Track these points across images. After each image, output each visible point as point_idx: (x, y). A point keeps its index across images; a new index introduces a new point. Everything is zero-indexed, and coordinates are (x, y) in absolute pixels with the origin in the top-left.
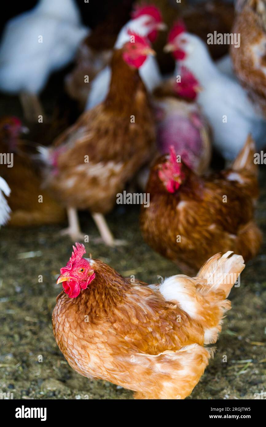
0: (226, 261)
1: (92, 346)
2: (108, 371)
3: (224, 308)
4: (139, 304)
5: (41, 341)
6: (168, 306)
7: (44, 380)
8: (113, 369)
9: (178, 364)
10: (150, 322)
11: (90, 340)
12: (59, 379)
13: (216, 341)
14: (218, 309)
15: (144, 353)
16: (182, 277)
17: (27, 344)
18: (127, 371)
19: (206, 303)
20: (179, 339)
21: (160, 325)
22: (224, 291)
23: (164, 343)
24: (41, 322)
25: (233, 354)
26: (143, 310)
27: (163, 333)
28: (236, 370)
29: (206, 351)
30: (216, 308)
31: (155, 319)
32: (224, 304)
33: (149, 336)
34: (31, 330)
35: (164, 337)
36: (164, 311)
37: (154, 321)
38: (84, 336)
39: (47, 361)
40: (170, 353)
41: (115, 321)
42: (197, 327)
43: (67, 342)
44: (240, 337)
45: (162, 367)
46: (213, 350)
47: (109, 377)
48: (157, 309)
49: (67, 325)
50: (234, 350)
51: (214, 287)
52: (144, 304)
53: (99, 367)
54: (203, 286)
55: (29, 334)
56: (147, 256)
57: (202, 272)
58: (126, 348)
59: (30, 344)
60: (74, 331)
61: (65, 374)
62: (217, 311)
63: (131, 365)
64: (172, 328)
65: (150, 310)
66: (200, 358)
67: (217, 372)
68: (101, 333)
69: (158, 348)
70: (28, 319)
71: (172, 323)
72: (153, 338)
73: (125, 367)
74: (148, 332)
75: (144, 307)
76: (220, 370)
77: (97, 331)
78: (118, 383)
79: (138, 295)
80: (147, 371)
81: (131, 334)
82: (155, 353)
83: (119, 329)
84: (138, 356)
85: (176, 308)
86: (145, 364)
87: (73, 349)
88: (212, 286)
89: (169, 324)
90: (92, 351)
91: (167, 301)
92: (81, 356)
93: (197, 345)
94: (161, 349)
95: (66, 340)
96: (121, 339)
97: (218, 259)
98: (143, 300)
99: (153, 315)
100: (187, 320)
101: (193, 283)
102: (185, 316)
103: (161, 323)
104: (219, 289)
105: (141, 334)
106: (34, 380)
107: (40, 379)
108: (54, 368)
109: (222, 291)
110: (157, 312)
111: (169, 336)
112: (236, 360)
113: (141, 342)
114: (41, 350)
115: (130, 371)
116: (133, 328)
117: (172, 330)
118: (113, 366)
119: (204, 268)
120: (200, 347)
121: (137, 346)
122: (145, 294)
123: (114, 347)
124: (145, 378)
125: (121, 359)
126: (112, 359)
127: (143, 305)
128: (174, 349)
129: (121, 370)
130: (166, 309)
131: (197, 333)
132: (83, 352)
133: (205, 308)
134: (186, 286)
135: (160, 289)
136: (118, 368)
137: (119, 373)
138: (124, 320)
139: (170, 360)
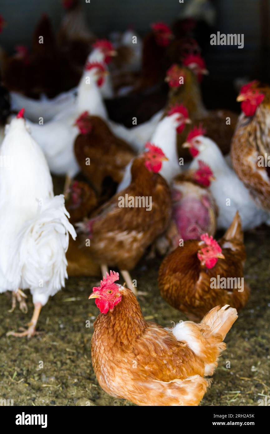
0: (224, 312)
1: (118, 369)
2: (130, 392)
3: (221, 348)
4: (157, 341)
5: (78, 367)
6: (179, 344)
7: (79, 398)
8: (133, 391)
9: (184, 391)
10: (165, 356)
11: (118, 363)
12: (90, 399)
13: (213, 373)
14: (217, 349)
15: (159, 380)
16: (190, 323)
17: (67, 369)
18: (145, 394)
19: (208, 344)
20: (186, 371)
21: (173, 359)
22: (221, 336)
23: (174, 373)
24: (78, 353)
25: (226, 386)
26: (160, 346)
27: (175, 365)
28: (228, 398)
29: (205, 381)
30: (215, 348)
31: (169, 354)
32: (220, 345)
33: (164, 367)
34: (70, 359)
35: (175, 369)
36: (176, 348)
37: (168, 356)
38: (113, 359)
39: (81, 384)
40: (178, 381)
41: (138, 354)
42: (200, 362)
43: (101, 361)
44: (232, 373)
45: (172, 393)
46: (210, 380)
47: (130, 397)
48: (171, 346)
49: (103, 348)
50: (227, 383)
51: (213, 332)
52: (162, 342)
53: (122, 387)
54: (206, 330)
55: (68, 361)
56: (162, 305)
57: (205, 320)
58: (145, 376)
59: (69, 369)
60: (107, 353)
61: (95, 395)
62: (215, 351)
63: (148, 389)
64: (181, 361)
65: (166, 347)
66: (201, 387)
67: (213, 399)
68: (126, 361)
69: (170, 376)
70: (68, 350)
71: (182, 358)
72: (167, 368)
73: (144, 391)
74: (163, 363)
75: (161, 344)
76: (215, 398)
77: (124, 359)
78: (137, 402)
79: (157, 334)
80: (160, 394)
81: (151, 365)
82: (167, 381)
83: (141, 360)
84: (154, 382)
85: (185, 346)
86: (159, 389)
87: (104, 367)
88: (212, 331)
89: (180, 358)
90: (118, 373)
91: (178, 340)
92: (109, 374)
93: (199, 376)
94: (172, 377)
95: (101, 359)
96: (142, 369)
97: (218, 311)
98: (160, 338)
99: (168, 351)
100: (193, 356)
101: (198, 328)
102: (192, 353)
103: (174, 357)
104: (217, 334)
105: (158, 365)
106: (70, 399)
107: (75, 397)
108: (87, 389)
109: (220, 335)
110: (171, 349)
111: (179, 368)
112: (228, 391)
113: (157, 371)
114: (77, 375)
115: (148, 394)
116: (152, 360)
117: (182, 364)
118: (134, 388)
119: (207, 317)
120: (201, 377)
121: (154, 374)
122: (162, 334)
123: (135, 374)
124: (158, 400)
125: (141, 384)
126: (132, 383)
127: (160, 342)
128: (182, 378)
129: (140, 392)
130: (178, 346)
131: (199, 367)
132: (111, 371)
133: (207, 348)
134: (193, 330)
135: (173, 332)
136: (137, 390)
137: (138, 394)
138: (145, 353)
139: (179, 387)
